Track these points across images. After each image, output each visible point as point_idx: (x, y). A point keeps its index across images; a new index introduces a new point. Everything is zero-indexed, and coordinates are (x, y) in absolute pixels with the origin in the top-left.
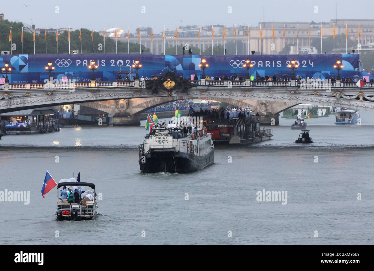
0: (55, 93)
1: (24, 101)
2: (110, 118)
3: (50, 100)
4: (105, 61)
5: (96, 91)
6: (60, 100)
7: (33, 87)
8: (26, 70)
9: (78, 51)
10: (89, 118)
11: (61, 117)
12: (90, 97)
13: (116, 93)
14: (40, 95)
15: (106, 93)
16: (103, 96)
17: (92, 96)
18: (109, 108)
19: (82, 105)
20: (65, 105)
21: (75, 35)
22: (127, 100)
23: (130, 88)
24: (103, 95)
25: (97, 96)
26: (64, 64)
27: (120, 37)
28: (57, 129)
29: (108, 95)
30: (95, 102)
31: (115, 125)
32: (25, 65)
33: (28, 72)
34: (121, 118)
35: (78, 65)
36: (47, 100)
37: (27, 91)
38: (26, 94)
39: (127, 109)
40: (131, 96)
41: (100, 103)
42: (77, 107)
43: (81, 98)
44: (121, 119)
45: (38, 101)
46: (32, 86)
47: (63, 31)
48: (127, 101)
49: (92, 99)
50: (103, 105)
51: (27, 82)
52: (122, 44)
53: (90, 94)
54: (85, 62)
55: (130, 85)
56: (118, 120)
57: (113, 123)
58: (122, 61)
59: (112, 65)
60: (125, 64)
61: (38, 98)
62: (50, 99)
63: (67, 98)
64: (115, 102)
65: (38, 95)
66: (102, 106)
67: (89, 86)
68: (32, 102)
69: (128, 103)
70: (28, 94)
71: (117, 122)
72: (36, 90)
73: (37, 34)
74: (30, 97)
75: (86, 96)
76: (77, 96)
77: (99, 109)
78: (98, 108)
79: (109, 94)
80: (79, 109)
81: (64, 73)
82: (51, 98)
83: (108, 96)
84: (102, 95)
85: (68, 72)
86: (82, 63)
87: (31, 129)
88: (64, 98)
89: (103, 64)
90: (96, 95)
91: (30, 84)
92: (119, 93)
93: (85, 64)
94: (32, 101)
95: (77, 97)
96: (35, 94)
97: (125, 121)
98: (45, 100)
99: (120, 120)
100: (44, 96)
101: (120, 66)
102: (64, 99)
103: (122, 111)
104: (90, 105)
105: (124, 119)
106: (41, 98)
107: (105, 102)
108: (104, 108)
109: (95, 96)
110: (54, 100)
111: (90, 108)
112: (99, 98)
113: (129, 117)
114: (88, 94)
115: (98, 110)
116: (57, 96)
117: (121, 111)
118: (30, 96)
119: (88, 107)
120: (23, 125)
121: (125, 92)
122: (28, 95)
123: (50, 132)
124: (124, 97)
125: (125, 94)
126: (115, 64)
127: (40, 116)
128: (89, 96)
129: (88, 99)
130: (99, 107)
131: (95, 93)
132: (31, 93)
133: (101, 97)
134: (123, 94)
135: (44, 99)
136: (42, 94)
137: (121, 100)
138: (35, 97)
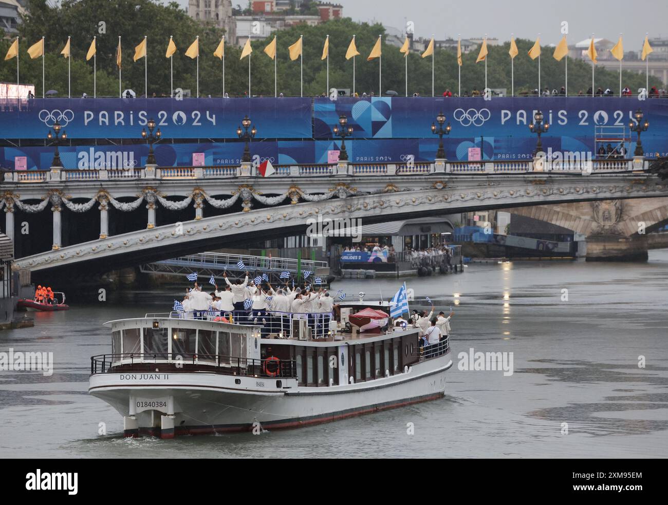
0: (452, 184)
1: (382, 203)
2: (579, 243)
3: (441, 201)
4: (565, 113)
5: (545, 181)
6: (463, 200)
7: (403, 171)
8: (386, 132)
9: (505, 90)
10: (531, 243)
11: (469, 240)
12: (531, 194)
13: (590, 185)
14: (419, 188)
15: (567, 186)
16: (561, 192)
17: (535, 192)
18: (578, 220)
19: (516, 213)
20: (477, 213)
21: (498, 53)
22: (618, 202)
23: (623, 176)
24: (561, 190)
25: (548, 193)
26: (473, 120)
27: (605, 60)
28: (458, 265)
29: (572, 191)
30: (546, 206)
31: (592, 260)
32: (385, 120)
33: (391, 137)
34: (603, 244)
35: (505, 122)
36: (433, 200)
37: (389, 179)
38: (386, 188)
39: (619, 221)
40: (625, 194)
41: (557, 208)
42: (504, 218)
43: (510, 196)
44: (604, 246)
45: (414, 202)
46: (399, 168)
47: (476, 44)
48: (617, 205)
49: (536, 199)
50: (563, 213)
51: (388, 159)
52: (609, 74)
53: (531, 188)
54: (521, 115)
55: (622, 168)
56: (596, 249)
57: (585, 254)
58: (605, 115)
59: (582, 123)
60: (612, 120)
61: (413, 197)
62: (441, 199)
63: (479, 197)
64: (592, 206)
65: (414, 190)
66: (561, 214)
67: (530, 170)
68: (400, 205)
69: (620, 208)
70: (390, 186)
71: (595, 252)
72: (410, 177)
73: (418, 51)
74: (395, 193)
75: (522, 193)
76: (501, 192)
77: (553, 222)
78: (551, 221)
79: (575, 189)
80: (509, 222)
81: (472, 140)
82: (443, 197)
83: (572, 193)
84: (558, 189)
85: (482, 137)
86: (514, 118)
87: (398, 267)
88: (473, 196)
89: (563, 121)
90: (545, 191)
91: (396, 164)
92: (596, 185)
93: (521, 119)
94: (399, 203)
95: (501, 195)
96: (406, 187)
97: (613, 249)
98: (430, 200)
99: (602, 247)
100: (427, 192)
101: (600, 125)
102: (473, 199)
103: (607, 227)
104: (533, 213)
105: (610, 246)
106: (421, 195)
107: (568, 206)
108: (566, 220)
109: (542, 193)
110: (449, 200)
111: (534, 219)
112: (551, 198)
113: (621, 242)
114: (525, 188)
115: (553, 224)
116: (456, 192)
117: (604, 226)
118: (395, 191)
119: (530, 218)
120: (381, 258)
121: (612, 185)
122: (390, 188)
123: (443, 272)
124: (608, 195)
125: (611, 189)
126: (590, 119)
127: (418, 236)
128: (528, 192)
129: (526, 200)
130: (555, 217)
131: (542, 187)
132: (397, 185)
133: (556, 194)
134: (607, 187)
135: (427, 198)
136: (423, 187)
137: (605, 201)
138: (406, 194)
